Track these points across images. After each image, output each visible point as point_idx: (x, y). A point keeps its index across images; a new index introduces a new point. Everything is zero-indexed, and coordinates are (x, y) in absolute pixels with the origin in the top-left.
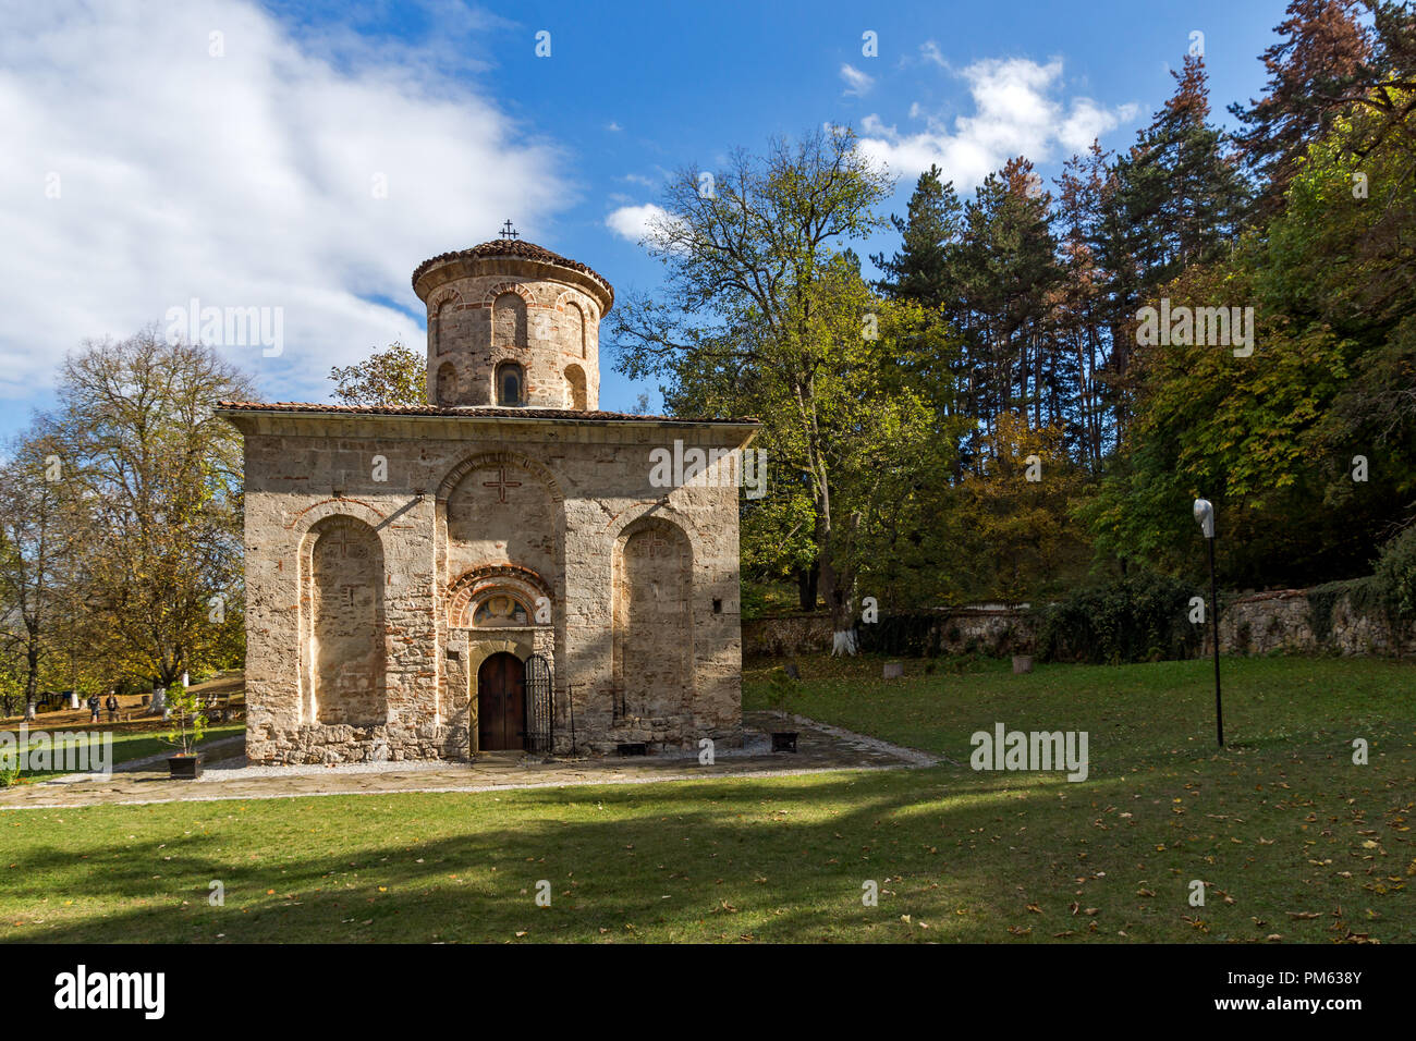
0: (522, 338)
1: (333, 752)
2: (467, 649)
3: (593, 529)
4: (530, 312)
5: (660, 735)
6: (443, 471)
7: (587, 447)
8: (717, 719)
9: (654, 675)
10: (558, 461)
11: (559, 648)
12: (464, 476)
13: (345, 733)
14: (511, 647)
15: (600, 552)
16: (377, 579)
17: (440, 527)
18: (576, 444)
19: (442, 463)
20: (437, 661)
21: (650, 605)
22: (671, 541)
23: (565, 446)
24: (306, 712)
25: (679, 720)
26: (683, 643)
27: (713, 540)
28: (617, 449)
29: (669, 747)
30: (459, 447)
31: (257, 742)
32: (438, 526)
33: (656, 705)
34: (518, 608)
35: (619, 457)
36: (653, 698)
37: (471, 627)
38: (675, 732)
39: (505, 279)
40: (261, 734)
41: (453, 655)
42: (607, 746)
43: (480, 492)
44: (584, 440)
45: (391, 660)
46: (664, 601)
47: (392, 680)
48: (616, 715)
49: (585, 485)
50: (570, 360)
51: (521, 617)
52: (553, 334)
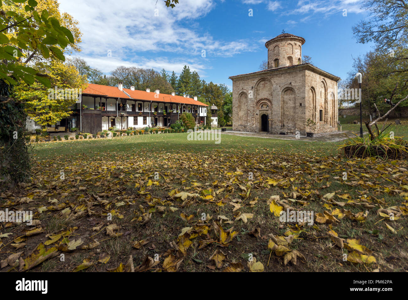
0: (278, 54)
1: (241, 129)
2: (259, 114)
3: (278, 90)
4: (280, 49)
5: (289, 131)
6: (256, 83)
7: (277, 74)
8: (300, 129)
9: (289, 119)
10: (272, 78)
11: (272, 114)
12: (259, 83)
13: (243, 127)
14: (265, 113)
15: (279, 95)
16: (247, 102)
17: (255, 92)
20: (255, 115)
21: (289, 105)
22: (293, 92)
24: (239, 123)
25: (293, 128)
27: (300, 91)
28: (282, 74)
29: (291, 134)
30: (258, 78)
31: (234, 128)
33: (290, 125)
34: (268, 106)
35: (282, 76)
36: (289, 124)
37: (260, 109)
38: (292, 131)
40: (234, 126)
41: (257, 115)
42: (279, 132)
43: (261, 86)
44: (276, 74)
46: (291, 104)
47: (249, 118)
48: (282, 127)
49: (276, 82)
50: (288, 56)
51: (268, 108)
52: (284, 52)
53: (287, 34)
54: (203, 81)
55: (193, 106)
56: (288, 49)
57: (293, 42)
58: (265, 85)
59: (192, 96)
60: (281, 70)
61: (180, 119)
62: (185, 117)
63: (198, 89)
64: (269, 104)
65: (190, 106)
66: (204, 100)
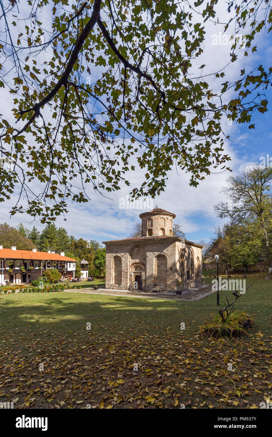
0: (152, 225)
1: (115, 288)
2: (133, 275)
3: (151, 256)
4: (153, 221)
7: (150, 244)
9: (161, 280)
10: (146, 246)
11: (146, 275)
12: (133, 249)
13: (117, 285)
14: (139, 274)
15: (152, 260)
16: (121, 264)
17: (130, 257)
18: (148, 243)
19: (130, 248)
20: (129, 276)
21: (161, 268)
22: (165, 258)
23: (147, 244)
24: (113, 282)
26: (166, 275)
27: (171, 258)
28: (155, 244)
29: (163, 291)
30: (132, 245)
31: (107, 286)
32: (129, 257)
33: (161, 285)
34: (141, 268)
35: (156, 245)
36: (161, 283)
37: (134, 271)
38: (163, 289)
39: (149, 216)
40: (107, 285)
41: (131, 275)
42: (152, 290)
43: (136, 251)
44: (150, 242)
45: (122, 276)
46: (163, 268)
47: (123, 278)
48: (154, 286)
49: (150, 250)
50: (161, 227)
51: (141, 270)
52: (157, 224)
53: (160, 209)
54: (72, 237)
55: (59, 262)
56: (161, 222)
57: (165, 217)
58: (139, 251)
59: (58, 251)
60: (155, 241)
61: (43, 275)
62: (50, 273)
63: (65, 244)
64: (143, 267)
65: (57, 262)
66: (73, 255)
